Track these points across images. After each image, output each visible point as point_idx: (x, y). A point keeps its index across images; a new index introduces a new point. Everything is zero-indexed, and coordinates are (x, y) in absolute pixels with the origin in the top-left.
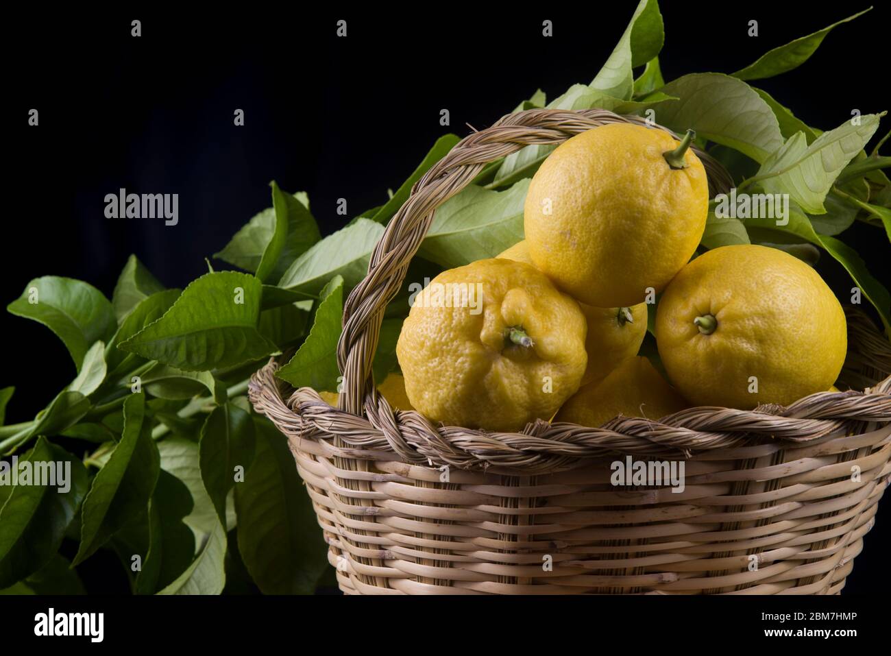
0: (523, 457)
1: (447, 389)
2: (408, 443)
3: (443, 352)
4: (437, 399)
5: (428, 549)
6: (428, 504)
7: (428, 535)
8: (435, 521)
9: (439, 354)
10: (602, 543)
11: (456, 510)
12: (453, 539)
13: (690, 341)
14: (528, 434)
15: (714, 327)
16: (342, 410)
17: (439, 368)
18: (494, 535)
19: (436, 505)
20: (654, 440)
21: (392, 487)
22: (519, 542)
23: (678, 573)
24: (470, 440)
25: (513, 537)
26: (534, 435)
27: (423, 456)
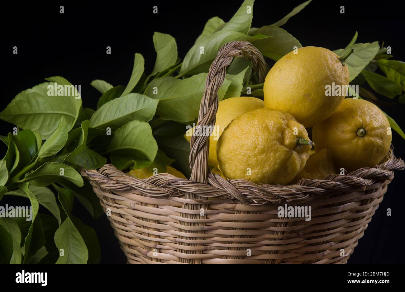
0: (303, 196)
1: (269, 167)
2: (243, 194)
3: (268, 150)
4: (262, 172)
5: (236, 242)
6: (242, 221)
7: (238, 236)
8: (243, 229)
9: (266, 151)
10: (314, 232)
11: (258, 223)
12: (250, 236)
13: (355, 140)
14: (300, 185)
15: (365, 134)
16: (195, 181)
17: (266, 158)
18: (273, 232)
19: (245, 221)
20: (351, 184)
21: (221, 216)
22: (285, 234)
23: (335, 242)
24: (281, 190)
25: (283, 233)
26: (303, 185)
27: (250, 199)
